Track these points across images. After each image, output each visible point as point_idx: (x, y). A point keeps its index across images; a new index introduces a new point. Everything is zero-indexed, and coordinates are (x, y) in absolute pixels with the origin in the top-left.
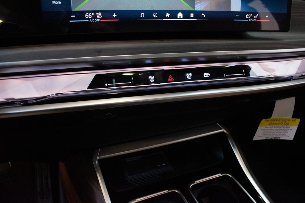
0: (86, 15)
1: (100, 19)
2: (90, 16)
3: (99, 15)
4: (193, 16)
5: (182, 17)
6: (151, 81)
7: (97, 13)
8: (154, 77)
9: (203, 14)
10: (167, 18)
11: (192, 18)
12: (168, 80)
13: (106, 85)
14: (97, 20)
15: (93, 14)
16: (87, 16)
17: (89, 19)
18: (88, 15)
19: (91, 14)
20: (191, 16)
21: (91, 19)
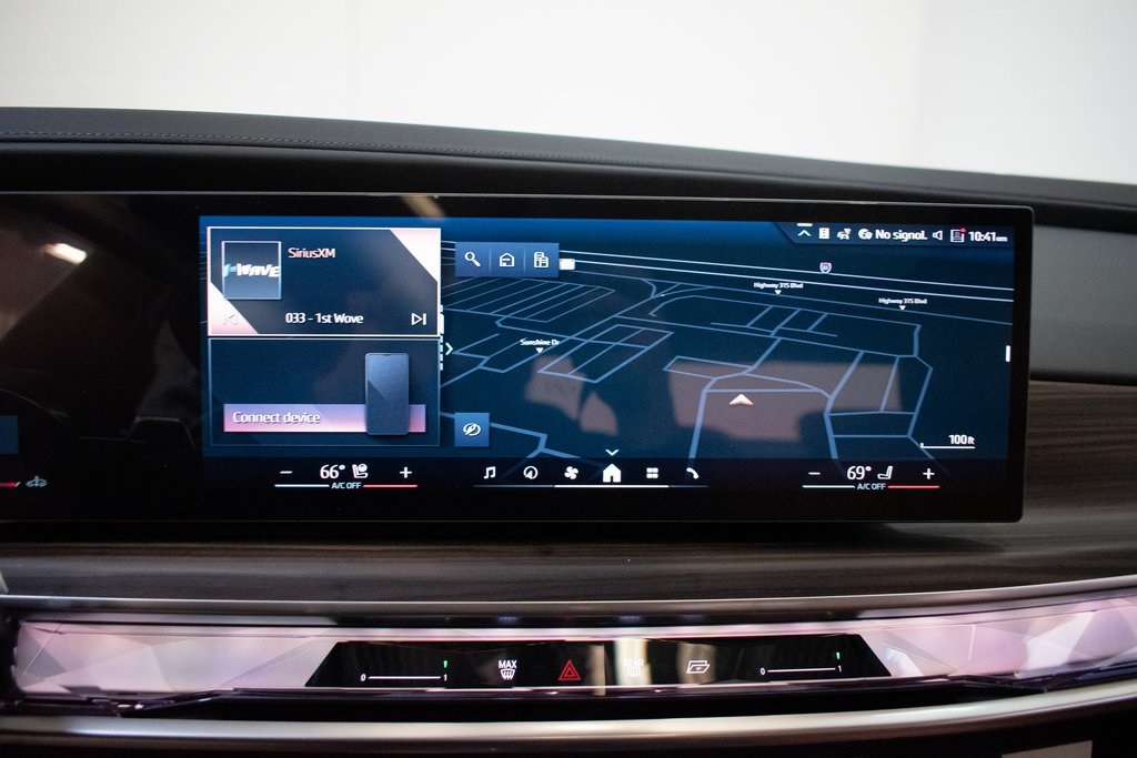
0: (322, 470)
1: (364, 481)
2: (334, 474)
3: (360, 470)
4: (656, 476)
5: (618, 479)
6: (504, 677)
7: (354, 466)
8: (514, 663)
9: (689, 470)
10: (569, 481)
11: (652, 481)
12: (560, 679)
13: (363, 677)
14: (352, 485)
15: (342, 467)
16: (325, 474)
17: (330, 481)
18: (328, 469)
19: (337, 469)
20: (649, 476)
21: (337, 481)
